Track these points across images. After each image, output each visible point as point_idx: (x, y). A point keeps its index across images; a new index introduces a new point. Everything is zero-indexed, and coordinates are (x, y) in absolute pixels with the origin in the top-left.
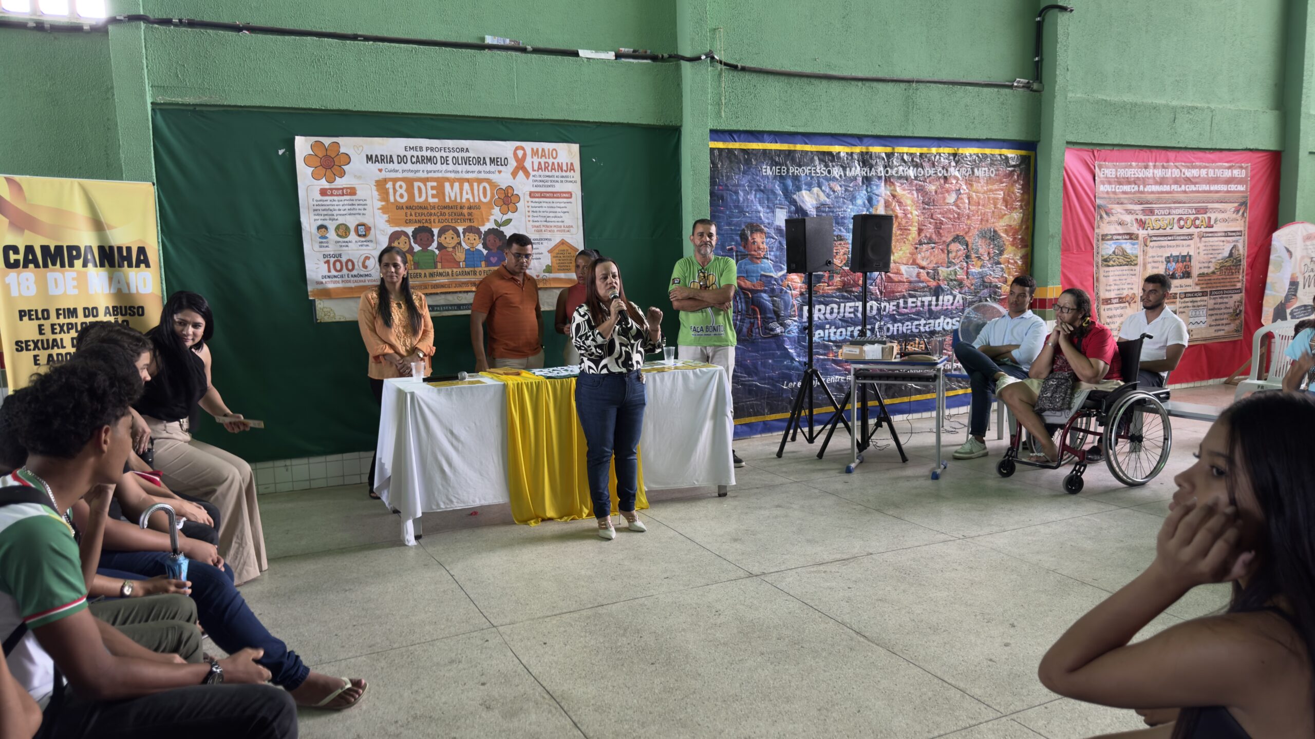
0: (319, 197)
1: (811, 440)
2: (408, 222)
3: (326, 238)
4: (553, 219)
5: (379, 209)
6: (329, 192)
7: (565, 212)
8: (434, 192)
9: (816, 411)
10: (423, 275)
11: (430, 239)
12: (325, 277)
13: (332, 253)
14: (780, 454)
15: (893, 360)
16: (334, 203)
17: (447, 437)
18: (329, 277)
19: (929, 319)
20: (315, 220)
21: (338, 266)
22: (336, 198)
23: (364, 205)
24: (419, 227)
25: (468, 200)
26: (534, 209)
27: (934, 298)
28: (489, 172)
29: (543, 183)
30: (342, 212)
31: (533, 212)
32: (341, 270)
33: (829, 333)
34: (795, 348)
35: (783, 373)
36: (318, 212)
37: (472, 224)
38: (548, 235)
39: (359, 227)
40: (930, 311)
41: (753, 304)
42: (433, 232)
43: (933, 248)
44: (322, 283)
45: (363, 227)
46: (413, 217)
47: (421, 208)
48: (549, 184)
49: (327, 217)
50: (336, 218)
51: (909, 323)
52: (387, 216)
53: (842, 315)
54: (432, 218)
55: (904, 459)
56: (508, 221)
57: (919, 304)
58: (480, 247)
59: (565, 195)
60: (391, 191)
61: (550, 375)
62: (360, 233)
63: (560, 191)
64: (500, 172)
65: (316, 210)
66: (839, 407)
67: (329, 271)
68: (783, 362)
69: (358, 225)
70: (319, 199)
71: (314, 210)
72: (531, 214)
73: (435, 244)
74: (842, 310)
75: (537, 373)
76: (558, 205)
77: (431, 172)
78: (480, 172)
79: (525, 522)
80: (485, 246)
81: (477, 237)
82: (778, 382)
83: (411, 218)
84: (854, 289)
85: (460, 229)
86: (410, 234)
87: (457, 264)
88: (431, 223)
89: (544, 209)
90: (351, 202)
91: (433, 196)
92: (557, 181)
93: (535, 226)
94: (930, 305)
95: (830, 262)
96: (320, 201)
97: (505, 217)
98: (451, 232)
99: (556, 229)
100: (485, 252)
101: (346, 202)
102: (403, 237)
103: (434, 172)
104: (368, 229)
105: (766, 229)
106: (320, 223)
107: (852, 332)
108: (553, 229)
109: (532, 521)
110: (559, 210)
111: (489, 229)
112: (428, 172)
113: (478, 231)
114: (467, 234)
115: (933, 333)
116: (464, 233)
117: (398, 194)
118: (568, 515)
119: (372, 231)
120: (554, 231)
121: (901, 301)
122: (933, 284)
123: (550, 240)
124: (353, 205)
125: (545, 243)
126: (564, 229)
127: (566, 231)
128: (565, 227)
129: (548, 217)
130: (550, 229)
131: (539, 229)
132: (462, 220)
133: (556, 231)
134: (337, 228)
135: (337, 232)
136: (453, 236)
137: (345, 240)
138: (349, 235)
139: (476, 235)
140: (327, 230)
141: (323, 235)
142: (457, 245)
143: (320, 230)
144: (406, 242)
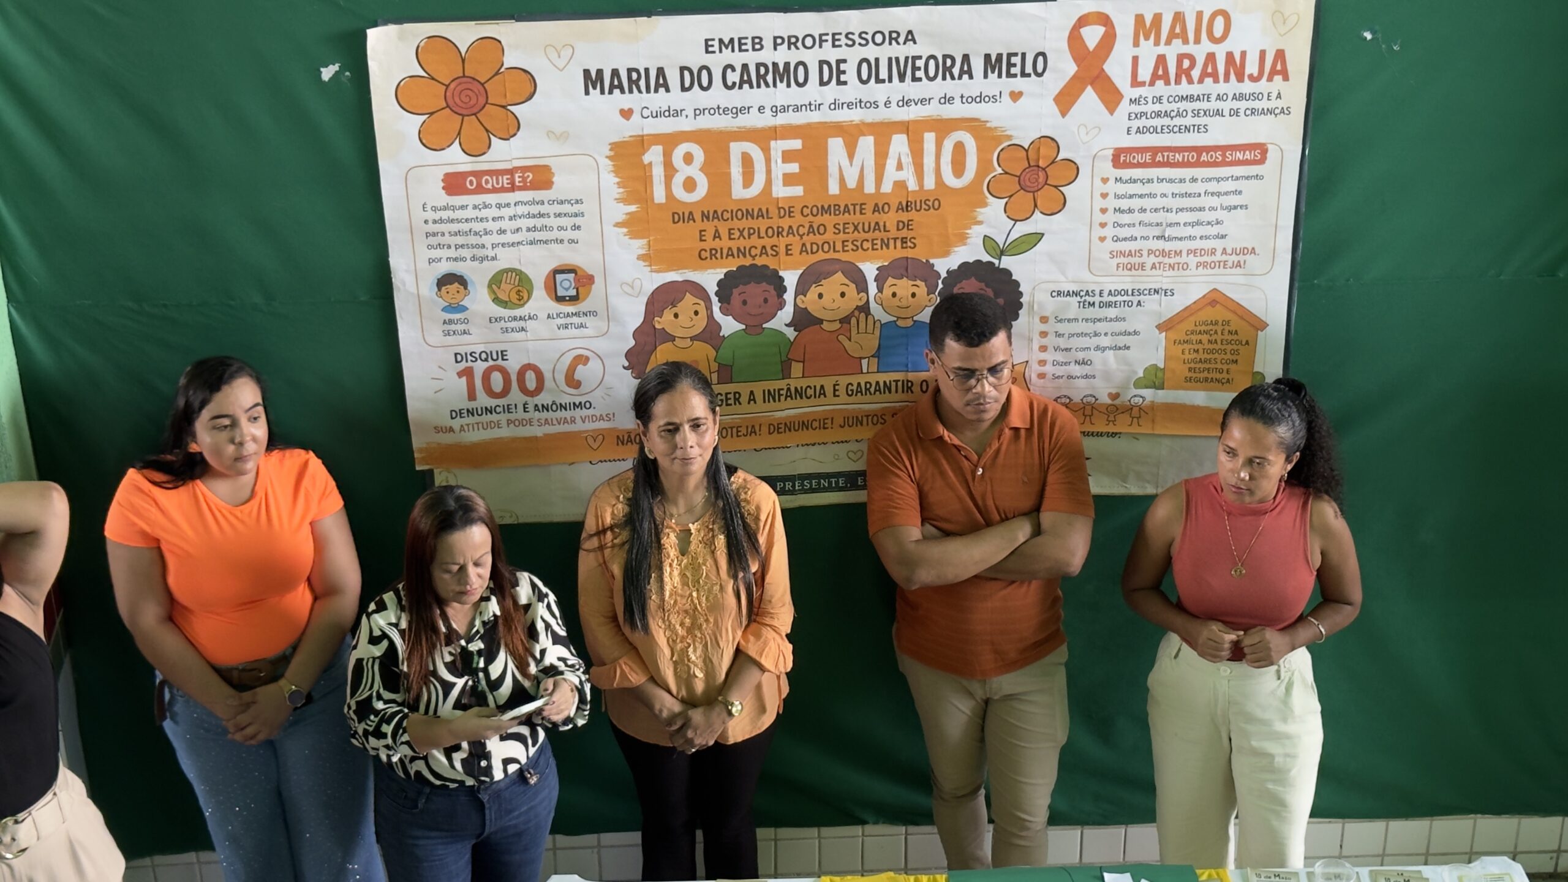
0: (444, 199)
2: (707, 257)
3: (464, 309)
4: (1189, 231)
5: (618, 225)
6: (471, 183)
7: (1231, 208)
8: (794, 168)
11: (772, 299)
12: (456, 414)
13: (478, 349)
16: (485, 213)
20: (431, 261)
21: (497, 379)
22: (491, 199)
23: (576, 215)
25: (900, 185)
26: (1124, 204)
28: (981, 98)
29: (1166, 121)
30: (509, 238)
31: (1118, 210)
32: (505, 393)
36: (439, 239)
37: (909, 253)
38: (1162, 280)
39: (559, 277)
42: (781, 279)
44: (451, 430)
45: (571, 276)
46: (725, 243)
47: (749, 214)
48: (1189, 121)
49: (466, 253)
50: (491, 253)
52: (644, 241)
54: (782, 242)
56: (1036, 238)
59: (1239, 155)
60: (658, 172)
62: (561, 293)
63: (1223, 142)
64: (1016, 96)
65: (434, 234)
67: (472, 396)
69: (557, 271)
70: (439, 204)
71: (427, 235)
72: (1110, 217)
73: (786, 314)
76: (1213, 187)
77: (785, 109)
78: (947, 100)
81: (922, 291)
83: (716, 246)
86: (712, 288)
88: (777, 255)
89: (1159, 202)
90: (535, 209)
91: (789, 180)
92: (1219, 113)
93: (1122, 254)
96: (445, 208)
97: (1022, 229)
98: (839, 277)
99: (1193, 260)
101: (521, 210)
102: (689, 299)
103: (797, 109)
104: (584, 281)
106: (445, 268)
110: (1215, 201)
111: (964, 265)
112: (776, 110)
117: (678, 180)
119: (598, 286)
120: (1185, 266)
123: (1169, 292)
124: (541, 215)
125: (1151, 303)
126: (1224, 258)
127: (1230, 264)
128: (1229, 251)
129: (1170, 225)
130: (1172, 261)
131: (1135, 260)
132: (879, 242)
133: (1193, 265)
134: (495, 282)
135: (494, 292)
136: (844, 289)
137: (518, 312)
138: (529, 298)
139: (918, 282)
140: (466, 288)
141: (453, 301)
142: (856, 313)
143: (443, 288)
144: (696, 313)
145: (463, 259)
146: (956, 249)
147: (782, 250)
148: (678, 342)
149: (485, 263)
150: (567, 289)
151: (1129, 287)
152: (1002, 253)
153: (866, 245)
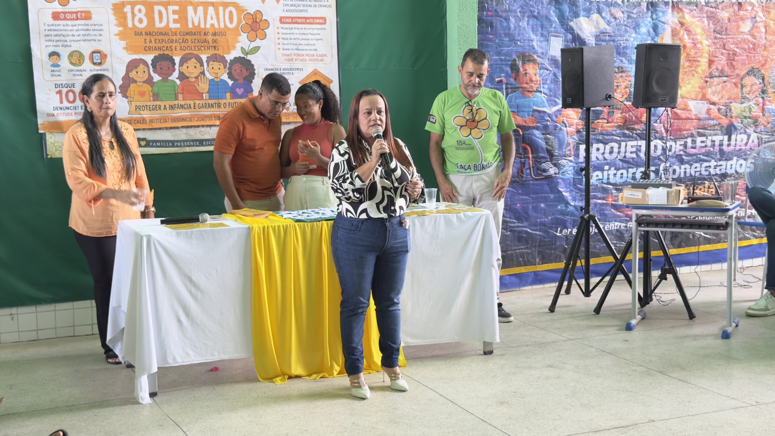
0: (52, 21)
1: (587, 293)
2: (147, 50)
3: (58, 66)
4: (305, 47)
5: (115, 35)
6: (62, 16)
7: (318, 39)
8: (176, 17)
9: (592, 261)
10: (162, 108)
11: (171, 68)
12: (57, 109)
13: (64, 82)
14: (552, 309)
15: (680, 206)
16: (67, 28)
17: (185, 286)
18: (61, 108)
19: (720, 160)
20: (47, 46)
21: (71, 96)
22: (69, 22)
23: (100, 30)
24: (159, 55)
25: (212, 25)
26: (285, 36)
27: (726, 137)
29: (295, 8)
30: (76, 38)
31: (284, 39)
32: (74, 101)
33: (609, 175)
34: (571, 191)
35: (557, 219)
36: (50, 38)
37: (217, 52)
38: (298, 64)
39: (94, 55)
40: (721, 152)
41: (524, 141)
42: (174, 60)
43: (725, 82)
44: (53, 115)
45: (99, 54)
46: (153, 45)
47: (161, 34)
48: (302, 8)
49: (59, 43)
50: (69, 44)
51: (698, 165)
52: (124, 42)
53: (622, 154)
54: (174, 45)
55: (692, 316)
56: (257, 49)
57: (709, 143)
58: (225, 77)
59: (318, 21)
60: (129, 16)
61: (299, 218)
62: (95, 61)
63: (313, 16)
65: (48, 36)
66: (619, 257)
67: (61, 102)
68: (557, 206)
69: (94, 52)
70: (51, 23)
71: (46, 35)
72: (281, 41)
73: (176, 74)
74: (623, 149)
75: (285, 216)
76: (311, 31)
79: (270, 379)
80: (230, 76)
81: (222, 67)
82: (551, 228)
83: (151, 45)
84: (636, 127)
85: (204, 58)
86: (150, 62)
87: (200, 95)
88: (172, 50)
89: (295, 36)
90: (85, 28)
91: (175, 21)
92: (310, 6)
93: (286, 55)
94: (721, 145)
95: (610, 97)
96: (52, 25)
97: (253, 45)
98: (194, 60)
99: (308, 58)
100: (230, 83)
101: (80, 27)
102: (142, 66)
104: (104, 56)
105: (539, 60)
106: (51, 49)
107: (634, 173)
108: (305, 57)
109: (278, 379)
110: (312, 37)
111: (235, 58)
113: (223, 60)
114: (211, 63)
115: (724, 176)
116: (208, 62)
117: (137, 19)
118: (317, 373)
119: (108, 59)
120: (305, 60)
121: (689, 140)
122: (725, 122)
123: (301, 70)
124: (88, 30)
125: (296, 73)
126: (317, 58)
127: (319, 60)
128: (318, 55)
129: (300, 45)
130: (302, 58)
131: (290, 57)
132: (206, 47)
133: (308, 60)
134: (71, 55)
135: (70, 60)
136: (195, 65)
137: (79, 68)
138: (83, 63)
139: (221, 64)
140: (59, 58)
141: (55, 62)
142: (200, 75)
143: (51, 57)
144: (144, 72)
145: (58, 46)
146: (232, 51)
147: (174, 48)
148: (138, 83)
149: (67, 47)
150: (97, 60)
151: (289, 67)
152: (247, 54)
153: (202, 48)
